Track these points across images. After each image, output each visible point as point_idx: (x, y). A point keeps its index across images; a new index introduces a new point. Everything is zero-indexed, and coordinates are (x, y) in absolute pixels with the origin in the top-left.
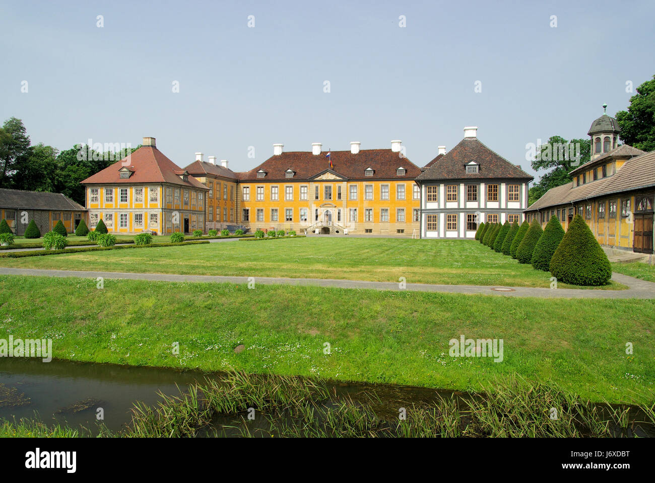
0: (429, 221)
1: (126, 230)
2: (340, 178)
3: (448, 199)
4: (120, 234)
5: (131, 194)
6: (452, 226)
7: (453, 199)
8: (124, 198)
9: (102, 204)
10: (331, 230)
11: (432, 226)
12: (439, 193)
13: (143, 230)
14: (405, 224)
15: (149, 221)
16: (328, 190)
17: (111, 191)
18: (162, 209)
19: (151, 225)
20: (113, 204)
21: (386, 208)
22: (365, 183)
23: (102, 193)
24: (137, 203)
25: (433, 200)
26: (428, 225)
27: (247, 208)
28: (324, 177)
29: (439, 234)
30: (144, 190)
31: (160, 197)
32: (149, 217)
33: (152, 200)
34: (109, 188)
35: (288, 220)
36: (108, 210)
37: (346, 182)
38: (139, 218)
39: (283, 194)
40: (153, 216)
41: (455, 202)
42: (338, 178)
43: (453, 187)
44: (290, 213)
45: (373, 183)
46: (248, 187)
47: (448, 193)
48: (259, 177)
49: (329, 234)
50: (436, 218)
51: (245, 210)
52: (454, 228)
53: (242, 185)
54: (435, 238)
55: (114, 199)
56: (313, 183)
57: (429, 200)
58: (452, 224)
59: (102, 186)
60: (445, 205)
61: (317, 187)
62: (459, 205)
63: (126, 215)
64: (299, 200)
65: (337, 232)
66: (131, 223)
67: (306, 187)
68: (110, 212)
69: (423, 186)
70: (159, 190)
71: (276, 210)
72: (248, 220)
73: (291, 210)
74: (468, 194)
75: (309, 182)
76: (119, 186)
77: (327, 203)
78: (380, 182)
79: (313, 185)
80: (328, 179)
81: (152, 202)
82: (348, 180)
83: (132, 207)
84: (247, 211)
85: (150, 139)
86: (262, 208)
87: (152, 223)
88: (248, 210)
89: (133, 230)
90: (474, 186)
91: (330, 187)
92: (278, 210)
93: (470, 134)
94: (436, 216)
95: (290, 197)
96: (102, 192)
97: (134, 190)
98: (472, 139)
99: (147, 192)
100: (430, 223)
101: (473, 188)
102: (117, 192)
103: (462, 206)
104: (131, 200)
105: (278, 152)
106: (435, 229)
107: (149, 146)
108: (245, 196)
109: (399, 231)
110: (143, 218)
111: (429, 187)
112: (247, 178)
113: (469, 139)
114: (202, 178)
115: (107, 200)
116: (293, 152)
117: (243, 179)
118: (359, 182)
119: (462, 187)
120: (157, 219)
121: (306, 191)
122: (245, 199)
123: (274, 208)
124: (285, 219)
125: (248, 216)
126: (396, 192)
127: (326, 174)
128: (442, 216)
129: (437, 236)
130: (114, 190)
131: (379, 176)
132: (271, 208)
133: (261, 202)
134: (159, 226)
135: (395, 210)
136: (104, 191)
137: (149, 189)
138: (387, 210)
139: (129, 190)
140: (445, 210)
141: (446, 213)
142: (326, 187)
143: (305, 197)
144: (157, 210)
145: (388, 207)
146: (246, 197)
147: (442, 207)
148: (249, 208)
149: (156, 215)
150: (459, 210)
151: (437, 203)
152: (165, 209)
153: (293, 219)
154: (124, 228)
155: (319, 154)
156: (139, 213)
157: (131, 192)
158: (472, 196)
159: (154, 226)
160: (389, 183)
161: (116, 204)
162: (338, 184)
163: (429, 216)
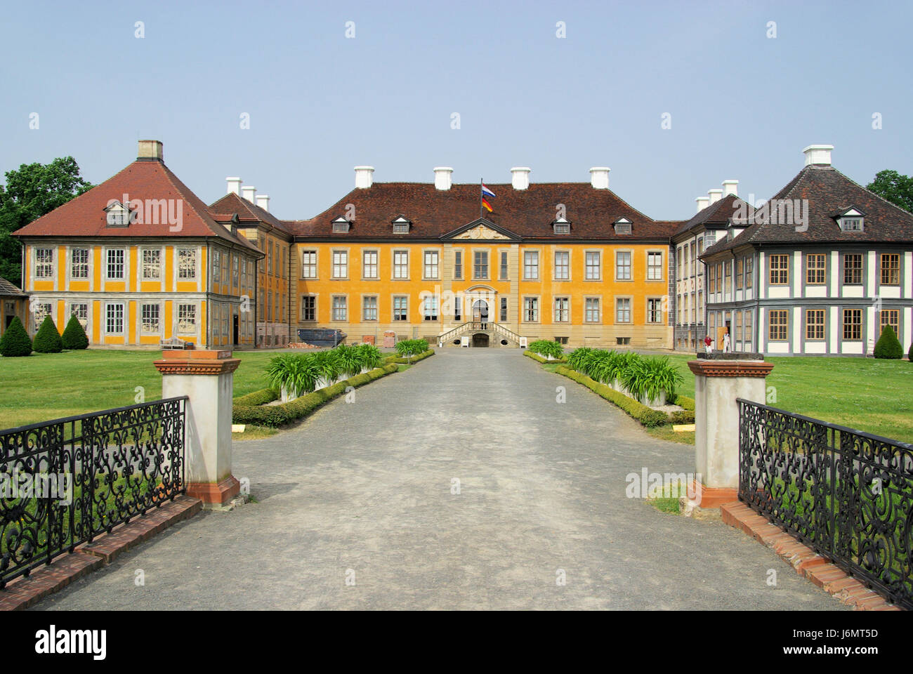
0: (772, 323)
1: (122, 339)
2: (505, 238)
3: (809, 281)
4: (106, 348)
5: (133, 260)
6: (815, 332)
7: (818, 281)
8: (115, 270)
9: (62, 282)
10: (491, 339)
11: (779, 332)
12: (792, 268)
13: (163, 339)
14: (632, 328)
15: (175, 320)
16: (481, 259)
17: (85, 256)
18: (208, 294)
19: (181, 329)
20: (88, 284)
21: (596, 297)
22: (554, 248)
23: (62, 259)
24: (147, 280)
25: (781, 282)
26: (772, 331)
27: (311, 294)
28: (473, 234)
29: (791, 347)
30: (163, 252)
31: (202, 268)
32: (176, 311)
33: (183, 274)
34: (79, 248)
35: (397, 318)
36: (77, 296)
37: (517, 246)
38: (151, 313)
39: (387, 267)
40: (186, 311)
41: (820, 285)
42: (501, 237)
43: (819, 257)
44: (401, 304)
45: (571, 249)
46: (313, 252)
47: (808, 269)
48: (337, 230)
49: (488, 346)
50: (785, 316)
51: (306, 298)
52: (820, 335)
53: (301, 247)
54: (785, 354)
55: (91, 272)
56: (450, 245)
57: (772, 282)
58: (815, 331)
59: (63, 242)
60: (803, 291)
61: (458, 255)
62: (829, 291)
63: (120, 307)
64: (423, 278)
65: (504, 342)
66: (132, 324)
67: (436, 252)
68: (81, 300)
69: (762, 254)
70: (200, 252)
71: (374, 299)
72: (312, 317)
73: (406, 297)
74: (846, 271)
75: (443, 243)
76: (104, 243)
77: (478, 284)
78: (583, 246)
79: (450, 250)
80: (481, 238)
81: (184, 280)
82: (522, 242)
83: (136, 288)
84: (310, 301)
85: (155, 144)
86: (344, 294)
87: (183, 323)
88: (313, 298)
89: (138, 340)
90: (855, 256)
91: (485, 255)
92: (378, 299)
93: (820, 158)
94: (785, 312)
95: (402, 273)
96: (63, 256)
97: (139, 252)
98: (826, 168)
99: (171, 257)
100: (774, 325)
101: (856, 259)
102: (98, 257)
103: (834, 294)
104: (133, 273)
105: (364, 181)
106: (785, 338)
107: (153, 159)
108: (306, 269)
109: (619, 341)
110: (162, 312)
111: (773, 257)
112: (311, 233)
113: (820, 168)
114: (248, 230)
115: (75, 274)
116: (395, 184)
117: (302, 235)
118: (543, 246)
119: (835, 257)
120: (193, 316)
121: (435, 262)
122: (306, 275)
123: (369, 295)
124: (393, 318)
125: (312, 311)
126: (615, 266)
127: (478, 228)
128: (797, 312)
129: (787, 352)
130: (91, 252)
131: (582, 234)
132: (362, 295)
133: (341, 282)
134: (199, 332)
135: (613, 300)
136: (67, 254)
137: (176, 251)
138: (597, 300)
139: (127, 252)
140: (803, 301)
141: (804, 307)
142: (477, 254)
143: (431, 272)
144: (194, 296)
145: (599, 294)
146: (309, 272)
147: (797, 294)
148: (317, 295)
149: (191, 308)
150: (829, 301)
151: (788, 288)
152: (212, 294)
153: (408, 318)
154: (115, 334)
155: (449, 188)
156: (150, 303)
157: (133, 257)
158: (852, 275)
159: (187, 330)
160: (601, 249)
161: (97, 281)
162: (500, 249)
163: (772, 313)
